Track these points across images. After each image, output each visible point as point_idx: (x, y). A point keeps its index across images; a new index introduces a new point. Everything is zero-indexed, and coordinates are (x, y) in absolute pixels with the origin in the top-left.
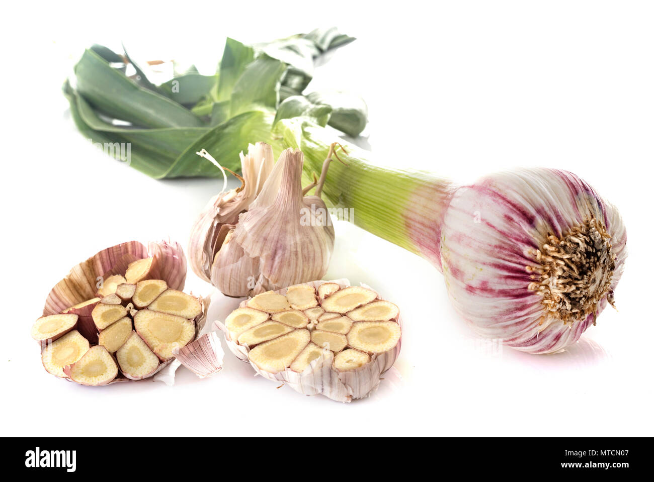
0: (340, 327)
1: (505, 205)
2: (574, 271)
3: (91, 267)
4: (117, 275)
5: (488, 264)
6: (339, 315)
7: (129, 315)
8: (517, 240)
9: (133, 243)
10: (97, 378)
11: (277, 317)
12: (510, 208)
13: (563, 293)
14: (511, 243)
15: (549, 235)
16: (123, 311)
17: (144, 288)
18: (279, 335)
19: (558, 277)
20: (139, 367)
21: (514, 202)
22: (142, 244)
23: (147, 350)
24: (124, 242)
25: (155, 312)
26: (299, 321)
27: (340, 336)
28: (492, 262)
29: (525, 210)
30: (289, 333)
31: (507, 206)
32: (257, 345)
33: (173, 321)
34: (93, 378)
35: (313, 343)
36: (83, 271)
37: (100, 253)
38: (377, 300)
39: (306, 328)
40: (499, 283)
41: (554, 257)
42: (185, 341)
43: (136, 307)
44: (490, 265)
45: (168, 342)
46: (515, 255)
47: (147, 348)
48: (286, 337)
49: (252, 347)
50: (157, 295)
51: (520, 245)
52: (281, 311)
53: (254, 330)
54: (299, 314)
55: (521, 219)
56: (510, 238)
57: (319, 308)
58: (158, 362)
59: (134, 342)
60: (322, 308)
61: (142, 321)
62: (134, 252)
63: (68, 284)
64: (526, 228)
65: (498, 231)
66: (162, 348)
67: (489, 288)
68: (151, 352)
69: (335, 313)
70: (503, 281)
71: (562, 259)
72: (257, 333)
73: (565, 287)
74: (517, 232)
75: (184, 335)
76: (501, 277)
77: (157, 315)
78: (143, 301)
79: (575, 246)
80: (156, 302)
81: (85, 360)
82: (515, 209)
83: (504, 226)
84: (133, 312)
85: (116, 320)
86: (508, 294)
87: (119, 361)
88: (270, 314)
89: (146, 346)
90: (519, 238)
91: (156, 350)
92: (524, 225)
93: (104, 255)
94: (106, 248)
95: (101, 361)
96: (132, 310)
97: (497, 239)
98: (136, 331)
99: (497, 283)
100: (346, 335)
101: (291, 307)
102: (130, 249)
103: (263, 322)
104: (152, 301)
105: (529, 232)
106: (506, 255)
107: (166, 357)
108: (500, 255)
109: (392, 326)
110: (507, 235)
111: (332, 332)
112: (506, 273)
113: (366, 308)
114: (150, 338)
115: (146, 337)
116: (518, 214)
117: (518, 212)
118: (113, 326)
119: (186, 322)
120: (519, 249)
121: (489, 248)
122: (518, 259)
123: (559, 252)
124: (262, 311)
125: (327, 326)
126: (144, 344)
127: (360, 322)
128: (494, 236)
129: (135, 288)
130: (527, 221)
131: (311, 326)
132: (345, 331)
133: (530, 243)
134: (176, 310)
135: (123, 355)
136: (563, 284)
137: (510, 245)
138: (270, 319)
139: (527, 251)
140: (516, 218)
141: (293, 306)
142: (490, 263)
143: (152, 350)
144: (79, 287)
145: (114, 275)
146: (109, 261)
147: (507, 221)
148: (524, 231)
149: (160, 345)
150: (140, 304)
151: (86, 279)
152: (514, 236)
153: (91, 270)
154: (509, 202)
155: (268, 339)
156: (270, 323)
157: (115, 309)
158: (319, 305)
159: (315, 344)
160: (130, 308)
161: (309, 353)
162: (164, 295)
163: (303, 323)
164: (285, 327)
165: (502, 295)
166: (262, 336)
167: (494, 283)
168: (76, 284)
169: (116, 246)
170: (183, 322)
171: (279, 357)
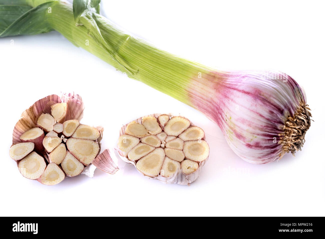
0: (178, 145)
1: (270, 106)
2: (300, 133)
3: (31, 110)
4: (46, 114)
5: (260, 135)
6: (175, 137)
7: (63, 142)
8: (275, 122)
9: (53, 96)
10: (55, 181)
11: (144, 140)
12: (273, 108)
13: (294, 143)
14: (272, 124)
15: (289, 117)
16: (60, 140)
17: (67, 125)
18: (148, 152)
19: (292, 136)
20: (74, 170)
21: (275, 104)
22: (58, 95)
23: (77, 161)
24: (48, 96)
25: (76, 139)
26: (156, 142)
27: (180, 151)
28: (262, 134)
29: (280, 107)
30: (153, 151)
31: (271, 107)
32: (139, 160)
33: (87, 143)
34: (53, 181)
35: (167, 156)
36: (28, 113)
37: (36, 103)
38: (191, 126)
39: (161, 147)
40: (265, 143)
41: (291, 128)
42: (95, 154)
43: (66, 137)
44: (261, 135)
45: (87, 155)
46: (274, 129)
47: (77, 160)
48: (152, 154)
49: (136, 161)
50: (75, 129)
51: (276, 124)
52: (145, 136)
53: (134, 150)
54: (154, 138)
55: (278, 112)
56: (272, 122)
57: (164, 133)
58: (83, 166)
59: (69, 157)
60: (165, 133)
61: (71, 145)
62: (53, 100)
63: (21, 122)
64: (280, 116)
65: (266, 119)
66: (84, 159)
67: (260, 146)
68: (79, 162)
69: (173, 136)
70: (267, 142)
71: (295, 129)
72: (137, 152)
73: (295, 140)
74: (275, 118)
75: (94, 150)
76: (266, 140)
77: (78, 141)
78: (69, 133)
79: (301, 121)
80: (76, 133)
81: (47, 172)
82: (275, 108)
83: (269, 116)
84: (65, 140)
85: (57, 146)
86: (269, 147)
87: (63, 169)
88: (140, 139)
89: (75, 159)
90: (276, 121)
91: (81, 160)
92: (279, 115)
93: (38, 104)
94: (39, 100)
95: (55, 171)
96: (64, 139)
97: (265, 123)
98: (69, 151)
99: (264, 143)
100: (182, 150)
101: (148, 133)
102: (51, 98)
103: (138, 144)
104: (73, 132)
105: (281, 117)
106: (269, 130)
107: (88, 164)
108: (267, 130)
109: (204, 143)
110: (270, 120)
111: (175, 149)
112: (269, 138)
113: (187, 132)
114: (77, 154)
115: (75, 154)
116: (276, 110)
117: (277, 109)
118: (56, 149)
119: (94, 142)
120: (276, 126)
121: (261, 127)
122: (275, 131)
123: (294, 125)
124: (135, 137)
125: (171, 145)
126: (74, 158)
127: (187, 141)
128: (264, 121)
129: (63, 126)
130: (280, 113)
131: (163, 145)
132: (181, 148)
133: (281, 123)
134: (87, 136)
135: (64, 165)
136: (294, 139)
137: (271, 125)
138: (141, 142)
139: (279, 126)
140: (275, 112)
141: (150, 132)
142: (261, 134)
143: (79, 161)
144: (26, 122)
145: (45, 113)
146: (40, 106)
147: (270, 113)
148: (279, 117)
149: (83, 157)
150: (68, 135)
151: (30, 117)
152: (274, 121)
153: (32, 112)
154: (272, 104)
155: (143, 156)
156: (141, 145)
157: (55, 139)
158: (163, 131)
159: (169, 157)
160: (63, 138)
161: (167, 164)
162: (79, 128)
163: (158, 144)
164: (150, 146)
165: (266, 148)
166: (140, 154)
167: (263, 143)
168: (25, 121)
169: (44, 98)
170: (92, 143)
171: (153, 167)
